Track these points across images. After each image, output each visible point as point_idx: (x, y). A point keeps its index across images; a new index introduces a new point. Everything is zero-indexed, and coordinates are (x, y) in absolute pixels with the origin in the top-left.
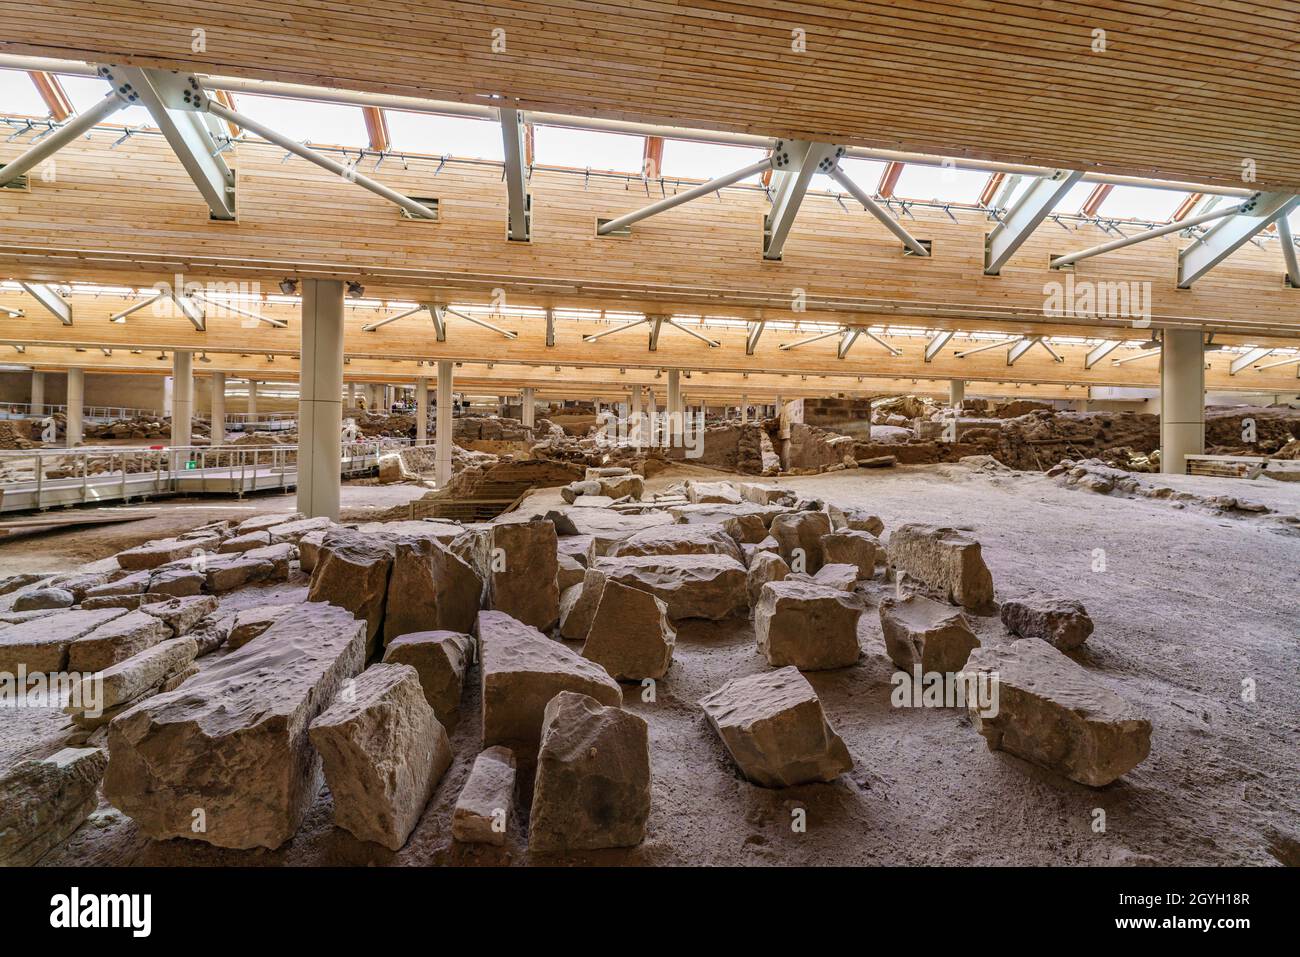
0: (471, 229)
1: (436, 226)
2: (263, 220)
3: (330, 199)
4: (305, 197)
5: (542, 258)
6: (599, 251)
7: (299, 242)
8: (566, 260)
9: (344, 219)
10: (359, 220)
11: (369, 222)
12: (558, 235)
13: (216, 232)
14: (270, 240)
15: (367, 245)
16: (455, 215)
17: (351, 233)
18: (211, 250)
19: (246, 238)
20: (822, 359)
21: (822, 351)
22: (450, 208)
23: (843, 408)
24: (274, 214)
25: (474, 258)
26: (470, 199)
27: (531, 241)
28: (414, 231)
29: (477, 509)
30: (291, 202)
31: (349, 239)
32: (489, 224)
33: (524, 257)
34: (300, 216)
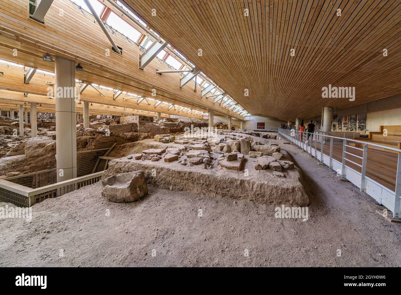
0: (131, 62)
1: (122, 57)
2: (59, 30)
3: (88, 33)
4: (77, 27)
5: (146, 76)
6: (156, 78)
7: (75, 46)
8: (150, 78)
9: (92, 43)
10: (98, 46)
11: (102, 48)
12: (149, 71)
13: (33, 25)
14: (62, 40)
15: (101, 56)
16: (127, 56)
17: (96, 50)
18: (30, 34)
19: (50, 35)
20: (134, 104)
21: (134, 102)
22: (125, 53)
23: (148, 119)
24: (64, 29)
25: (131, 71)
26: (130, 52)
27: (144, 70)
28: (115, 57)
29: (97, 153)
30: (72, 27)
31: (94, 52)
32: (135, 62)
33: (142, 75)
34: (75, 35)
